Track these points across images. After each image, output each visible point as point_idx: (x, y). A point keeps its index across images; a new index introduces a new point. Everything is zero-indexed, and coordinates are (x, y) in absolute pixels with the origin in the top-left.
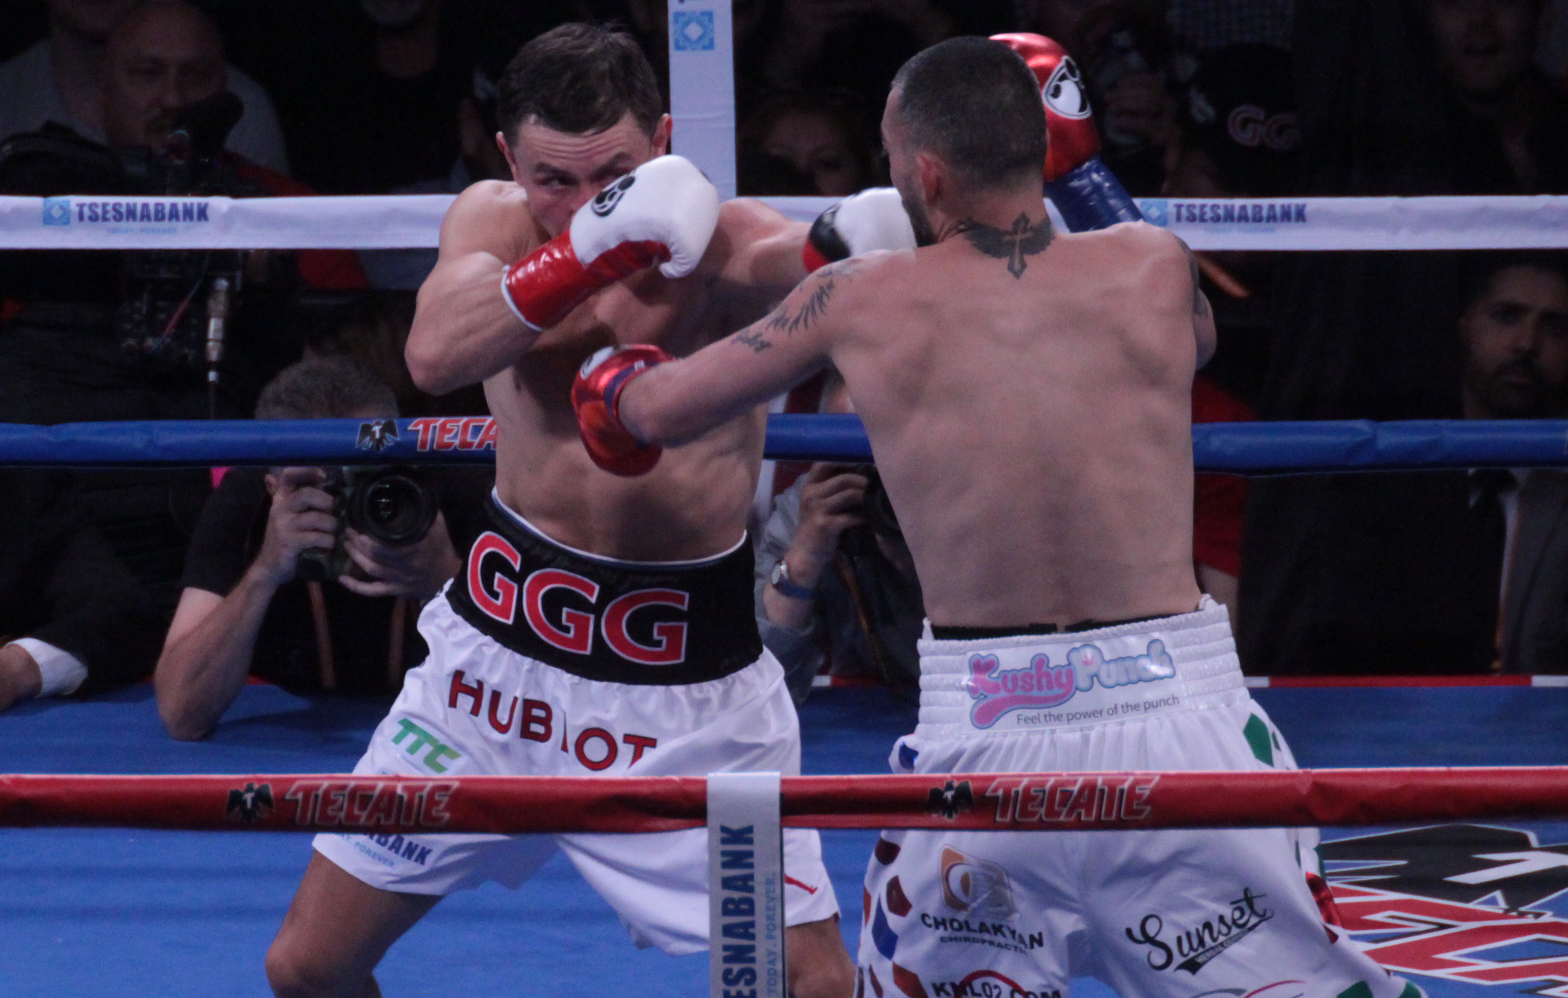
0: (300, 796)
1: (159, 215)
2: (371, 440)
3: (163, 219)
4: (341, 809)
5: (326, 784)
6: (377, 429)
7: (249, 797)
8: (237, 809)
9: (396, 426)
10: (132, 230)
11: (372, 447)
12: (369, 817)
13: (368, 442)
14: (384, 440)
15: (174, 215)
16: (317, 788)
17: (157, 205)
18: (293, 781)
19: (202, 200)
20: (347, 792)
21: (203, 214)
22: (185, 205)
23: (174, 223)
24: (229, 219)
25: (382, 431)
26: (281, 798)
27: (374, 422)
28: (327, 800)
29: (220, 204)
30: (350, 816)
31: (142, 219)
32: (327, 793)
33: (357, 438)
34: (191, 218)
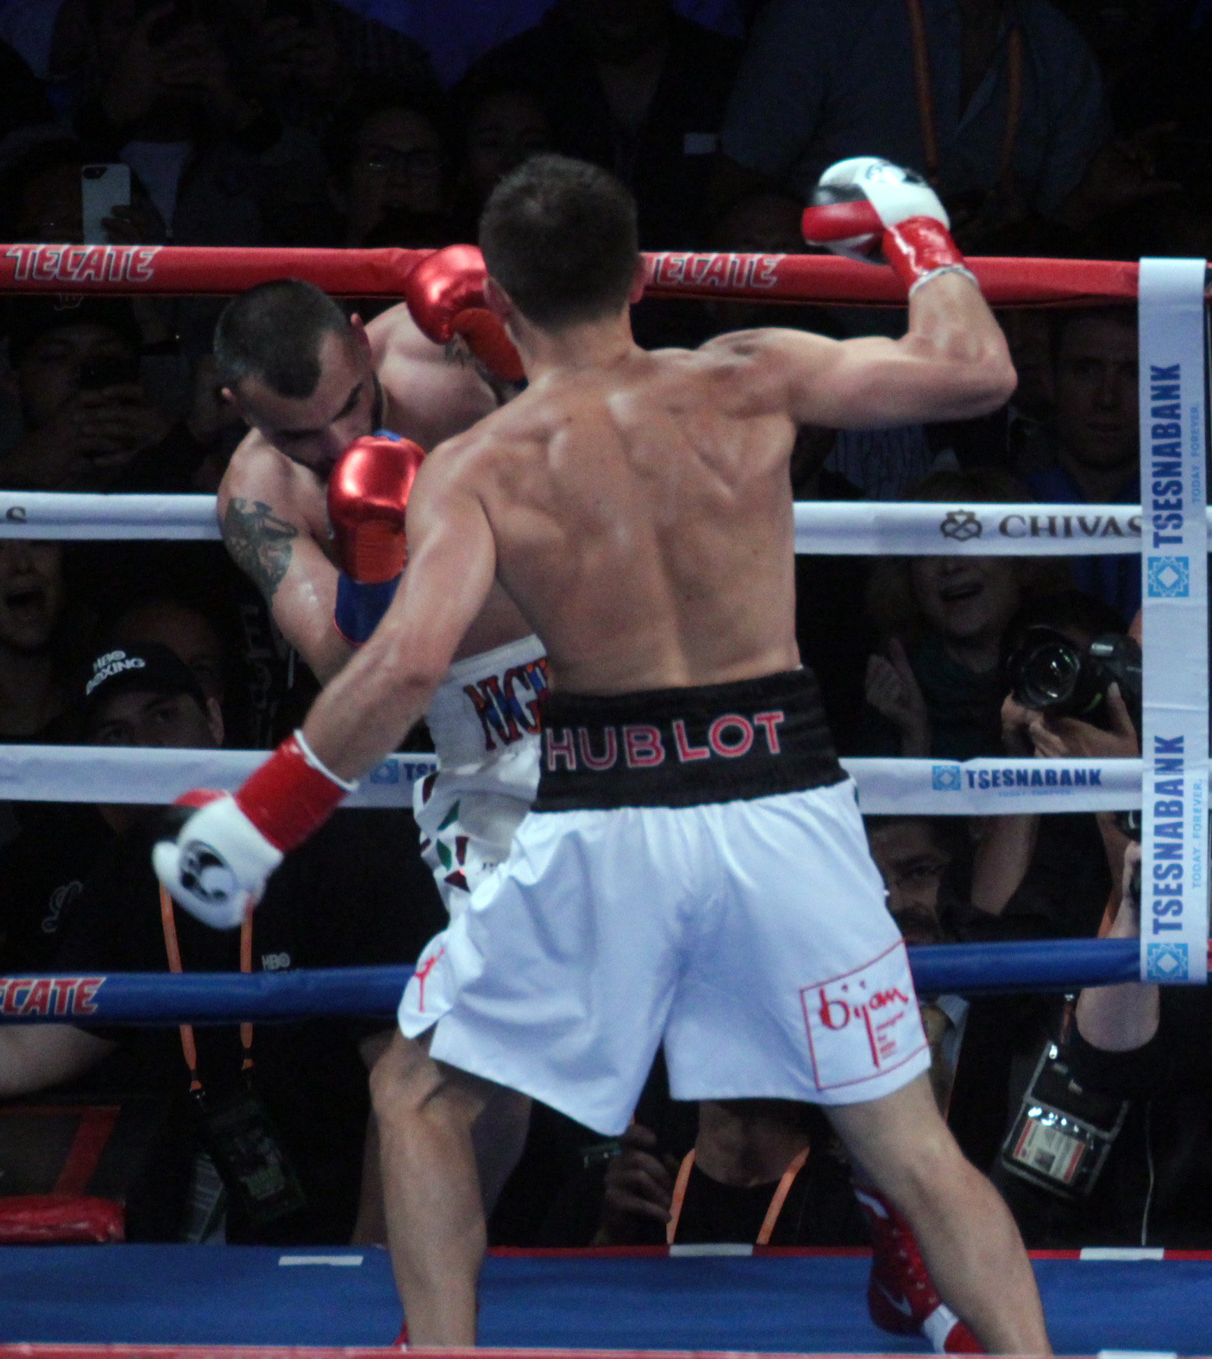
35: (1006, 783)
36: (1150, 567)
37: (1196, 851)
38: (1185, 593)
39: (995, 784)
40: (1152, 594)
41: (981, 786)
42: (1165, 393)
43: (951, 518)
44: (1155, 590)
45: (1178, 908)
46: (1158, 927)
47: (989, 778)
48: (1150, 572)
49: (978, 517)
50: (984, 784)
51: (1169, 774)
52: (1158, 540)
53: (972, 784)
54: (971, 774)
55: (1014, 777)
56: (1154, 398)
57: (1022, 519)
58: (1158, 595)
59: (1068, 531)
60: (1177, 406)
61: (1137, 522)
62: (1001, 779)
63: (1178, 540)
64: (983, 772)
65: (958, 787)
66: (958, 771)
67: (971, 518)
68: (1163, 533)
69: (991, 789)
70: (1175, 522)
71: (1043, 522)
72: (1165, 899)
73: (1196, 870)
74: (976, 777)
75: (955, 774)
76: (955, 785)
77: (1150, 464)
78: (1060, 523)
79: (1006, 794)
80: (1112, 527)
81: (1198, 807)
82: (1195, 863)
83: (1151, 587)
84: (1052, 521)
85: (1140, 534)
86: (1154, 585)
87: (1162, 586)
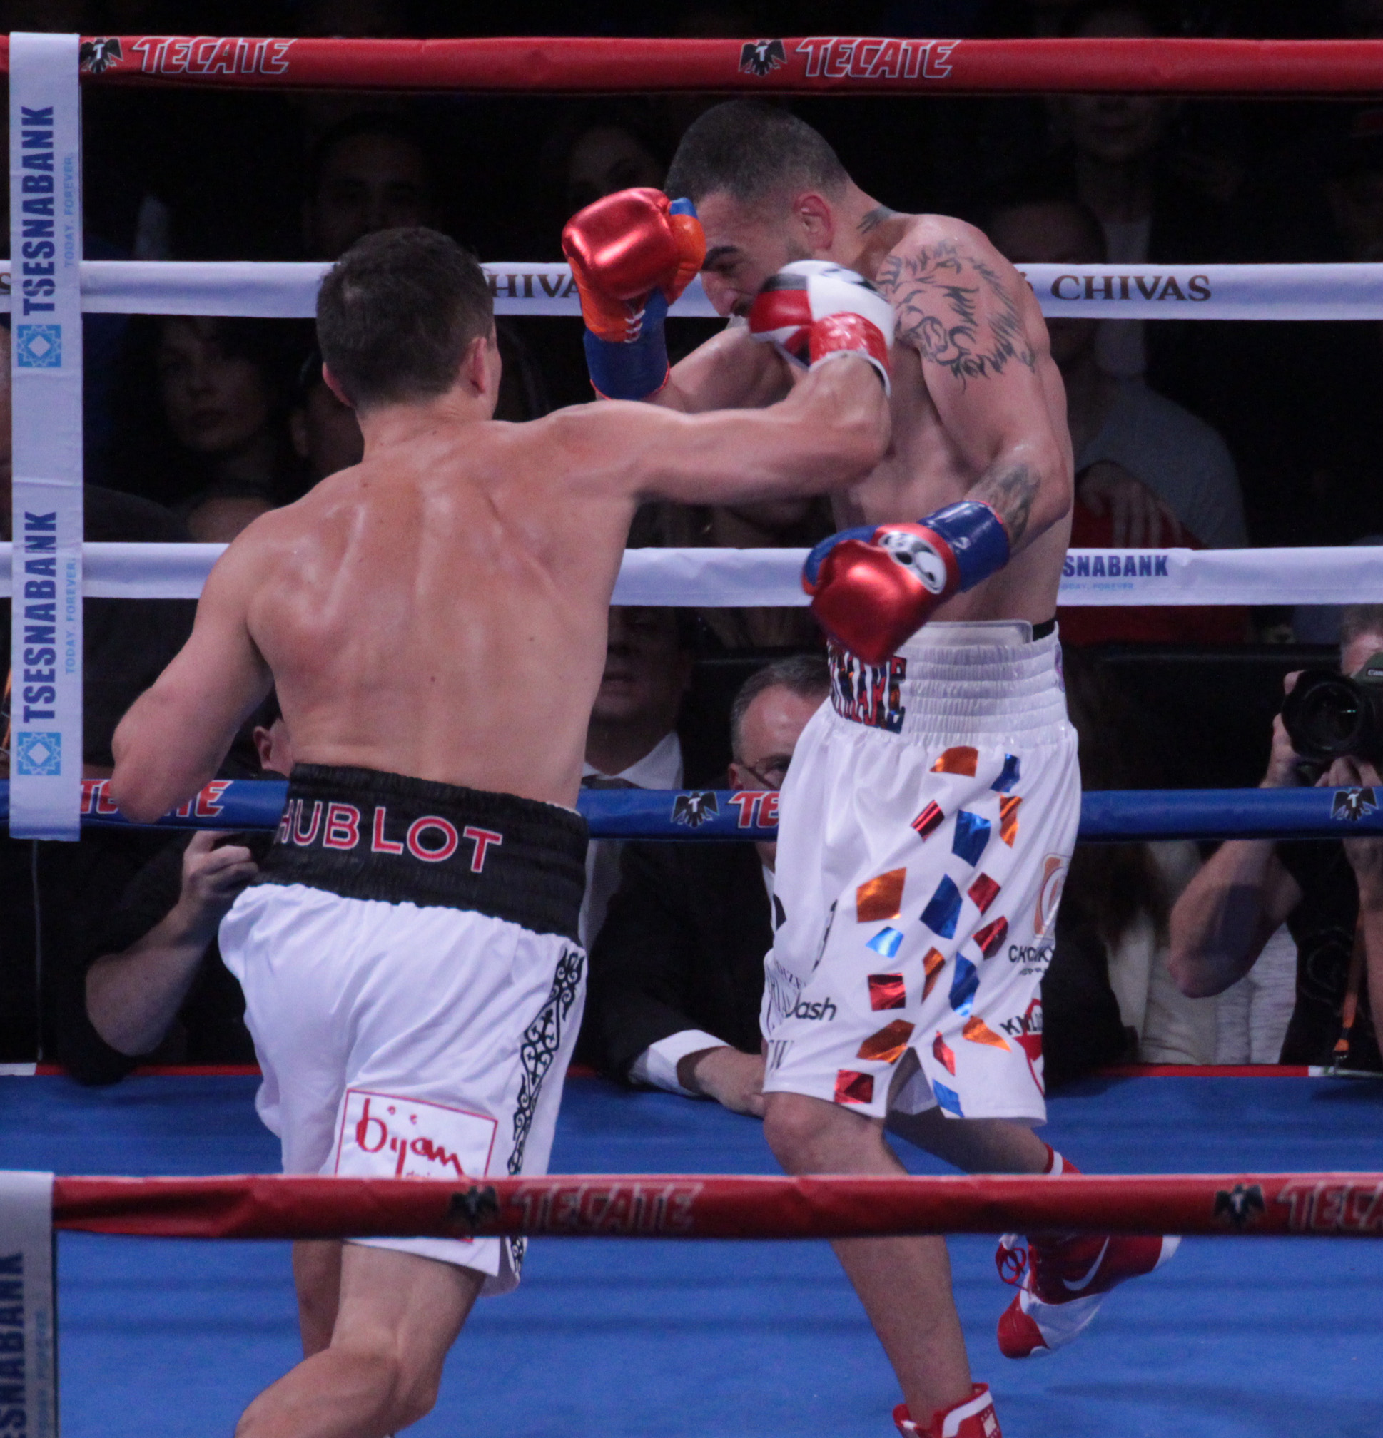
0: (1294, 1198)
1: (1114, 569)
2: (1347, 808)
3: (1118, 574)
4: (1339, 1211)
5: (1321, 1185)
6: (1353, 797)
7: (1238, 1199)
8: (1225, 1213)
9: (1374, 793)
10: (1084, 587)
11: (1348, 817)
12: (1369, 1221)
13: (1344, 813)
14: (1361, 809)
15: (1130, 569)
16: (1312, 1189)
17: (1111, 558)
18: (1286, 1181)
19: (1161, 552)
20: (1345, 1194)
21: (1161, 567)
22: (1142, 558)
23: (1130, 578)
24: (1191, 572)
25: (1359, 800)
26: (1273, 1201)
27: (1350, 789)
28: (1324, 1201)
29: (1180, 556)
30: (1349, 1219)
31: (1095, 574)
32: (1323, 1195)
33: (1332, 808)
34: (1149, 573)
36: (20, 335)
37: (69, 635)
38: (57, 363)
40: (22, 363)
44: (25, 359)
45: (50, 695)
46: (29, 715)
48: (20, 341)
51: (40, 552)
52: (28, 308)
56: (26, 145)
58: (28, 364)
60: (50, 156)
63: (50, 307)
68: (33, 300)
70: (46, 288)
72: (37, 686)
73: (70, 654)
77: (21, 223)
81: (72, 588)
82: (68, 647)
83: (21, 356)
85: (9, 293)
86: (25, 354)
87: (33, 355)
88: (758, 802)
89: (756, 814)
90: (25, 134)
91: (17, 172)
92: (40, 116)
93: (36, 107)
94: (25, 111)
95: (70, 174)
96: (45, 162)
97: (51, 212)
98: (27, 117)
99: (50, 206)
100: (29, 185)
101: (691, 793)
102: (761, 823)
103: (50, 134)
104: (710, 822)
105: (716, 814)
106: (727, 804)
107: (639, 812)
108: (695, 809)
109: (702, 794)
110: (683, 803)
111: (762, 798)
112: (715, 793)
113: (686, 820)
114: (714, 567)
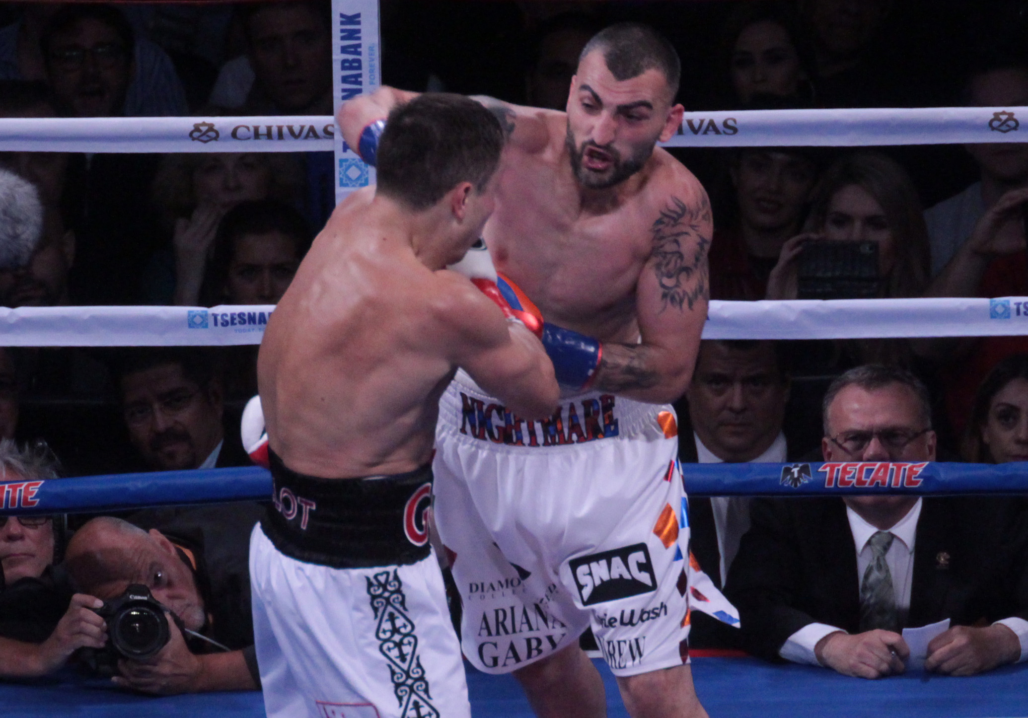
35: (240, 323)
36: (341, 166)
38: (365, 184)
39: (233, 323)
40: (342, 185)
41: (222, 324)
42: (351, 35)
43: (197, 128)
44: (344, 182)
47: (228, 318)
48: (341, 170)
49: (216, 128)
50: (225, 323)
53: (216, 324)
54: (215, 316)
55: (246, 318)
56: (343, 38)
57: (248, 128)
58: (346, 185)
59: (281, 136)
60: (359, 46)
61: (330, 129)
62: (237, 320)
64: (224, 315)
65: (206, 326)
66: (206, 315)
67: (211, 128)
69: (229, 326)
71: (263, 130)
74: (219, 318)
75: (204, 317)
76: (204, 324)
77: (340, 90)
78: (275, 130)
79: (240, 331)
80: (312, 133)
83: (341, 180)
84: (269, 129)
85: (333, 138)
86: (344, 178)
87: (350, 179)
88: (838, 470)
89: (837, 478)
90: (342, 31)
91: (337, 56)
92: (352, 19)
93: (350, 13)
94: (342, 16)
95: (373, 57)
96: (355, 49)
97: (360, 83)
98: (344, 20)
99: (359, 79)
100: (345, 65)
101: (793, 465)
102: (840, 484)
103: (359, 31)
104: (806, 484)
105: (810, 478)
106: (817, 471)
107: (759, 477)
108: (796, 475)
109: (800, 465)
110: (788, 471)
111: (841, 467)
112: (809, 464)
113: (790, 483)
114: (807, 313)
